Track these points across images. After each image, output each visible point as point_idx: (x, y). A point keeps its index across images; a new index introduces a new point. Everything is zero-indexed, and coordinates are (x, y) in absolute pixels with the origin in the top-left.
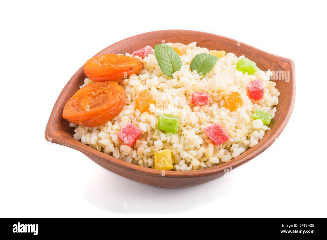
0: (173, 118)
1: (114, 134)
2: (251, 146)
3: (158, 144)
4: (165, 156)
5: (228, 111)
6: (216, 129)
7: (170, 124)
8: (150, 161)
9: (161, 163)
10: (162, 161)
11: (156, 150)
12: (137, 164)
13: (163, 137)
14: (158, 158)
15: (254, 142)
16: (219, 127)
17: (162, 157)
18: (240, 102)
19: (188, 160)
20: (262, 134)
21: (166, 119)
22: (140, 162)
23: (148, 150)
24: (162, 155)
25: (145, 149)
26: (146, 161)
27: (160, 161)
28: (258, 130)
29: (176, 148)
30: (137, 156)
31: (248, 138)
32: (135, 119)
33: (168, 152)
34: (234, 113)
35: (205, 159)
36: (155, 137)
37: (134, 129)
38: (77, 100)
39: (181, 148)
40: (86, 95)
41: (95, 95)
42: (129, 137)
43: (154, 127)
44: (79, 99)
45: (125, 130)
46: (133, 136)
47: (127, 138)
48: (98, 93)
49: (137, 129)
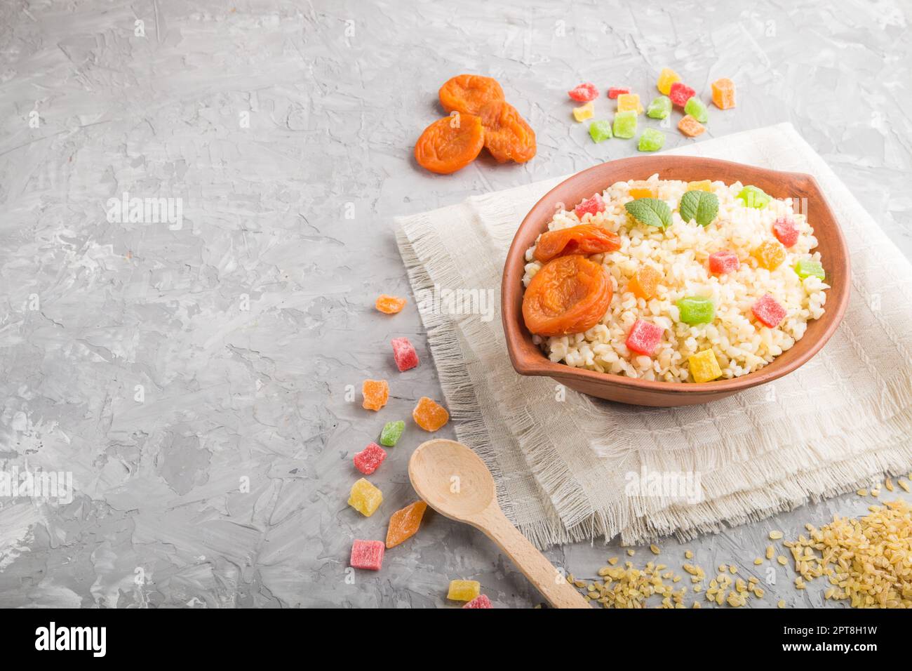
0: (705, 302)
1: (618, 342)
2: (817, 317)
3: (691, 344)
4: (708, 360)
5: (766, 272)
7: (703, 310)
8: (684, 373)
9: (704, 373)
10: (705, 369)
11: (691, 353)
12: (665, 381)
13: (695, 331)
14: (696, 365)
15: (818, 312)
17: (703, 363)
18: (782, 256)
19: (741, 359)
20: (822, 297)
21: (696, 305)
22: (669, 376)
23: (678, 356)
24: (704, 361)
25: (672, 356)
26: (676, 373)
27: (702, 370)
28: (817, 292)
29: (719, 345)
30: (662, 368)
31: (805, 307)
32: (642, 313)
33: (710, 353)
34: (775, 274)
35: (763, 353)
36: (681, 334)
37: (652, 329)
38: (537, 299)
39: (725, 343)
40: (547, 288)
41: (557, 284)
42: (649, 344)
43: (677, 320)
44: (539, 297)
45: (639, 334)
46: (654, 340)
47: (647, 344)
48: (561, 280)
49: (657, 329)
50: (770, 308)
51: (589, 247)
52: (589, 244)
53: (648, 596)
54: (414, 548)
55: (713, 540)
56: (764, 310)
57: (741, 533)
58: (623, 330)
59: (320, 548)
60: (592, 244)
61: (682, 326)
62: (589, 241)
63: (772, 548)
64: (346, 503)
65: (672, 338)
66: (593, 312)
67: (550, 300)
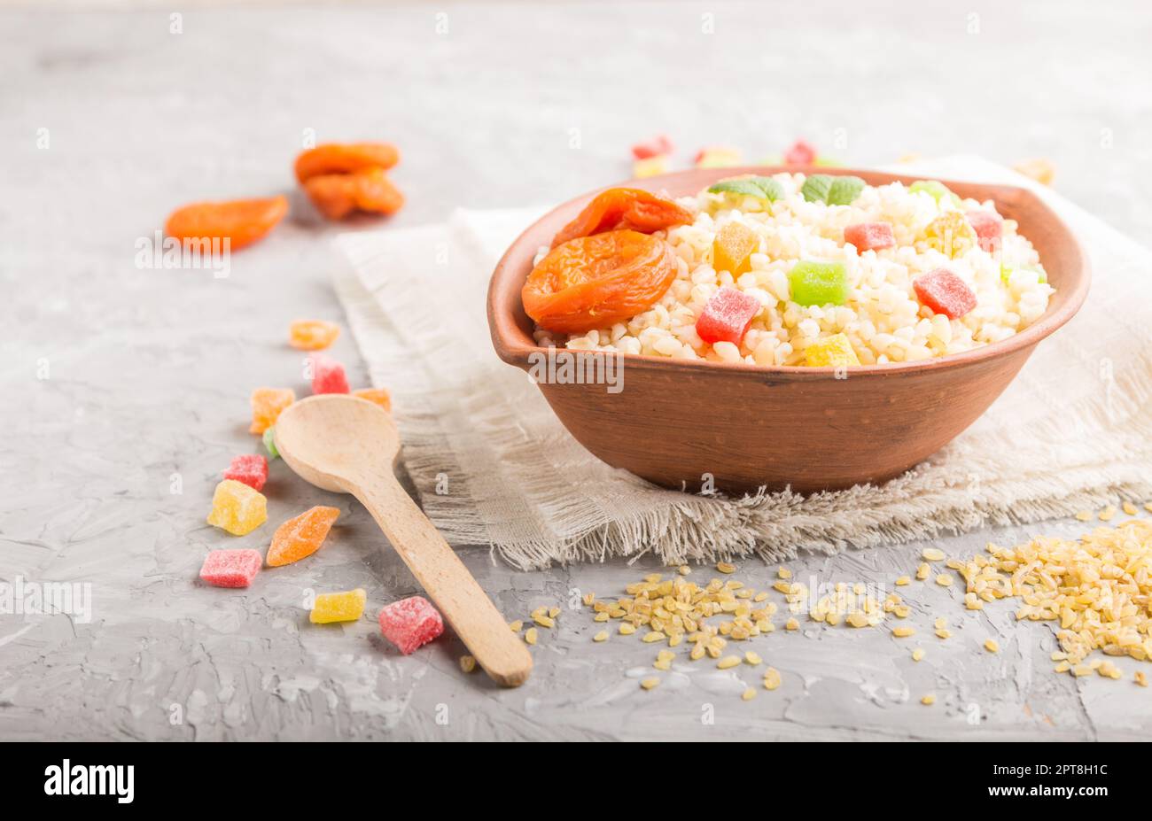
1: (683, 326)
3: (810, 327)
4: (838, 348)
6: (943, 279)
7: (828, 277)
11: (809, 341)
13: (816, 312)
15: (1036, 312)
16: (949, 274)
17: (829, 353)
23: (786, 347)
24: (831, 350)
25: (776, 347)
29: (857, 333)
31: (1013, 310)
33: (842, 340)
36: (791, 318)
37: (739, 298)
38: (548, 279)
39: (868, 329)
40: (566, 266)
41: (585, 264)
42: (734, 317)
43: (785, 296)
44: (551, 278)
45: (716, 304)
46: (743, 312)
47: (730, 318)
48: (592, 260)
49: (748, 297)
50: (945, 284)
51: (641, 214)
52: (641, 210)
53: (710, 614)
54: (311, 567)
55: (826, 562)
56: (935, 285)
57: (876, 555)
58: (694, 311)
59: (152, 565)
60: (645, 211)
61: (793, 308)
62: (641, 206)
63: (926, 571)
64: (205, 521)
65: (776, 325)
66: (640, 281)
67: (571, 281)
